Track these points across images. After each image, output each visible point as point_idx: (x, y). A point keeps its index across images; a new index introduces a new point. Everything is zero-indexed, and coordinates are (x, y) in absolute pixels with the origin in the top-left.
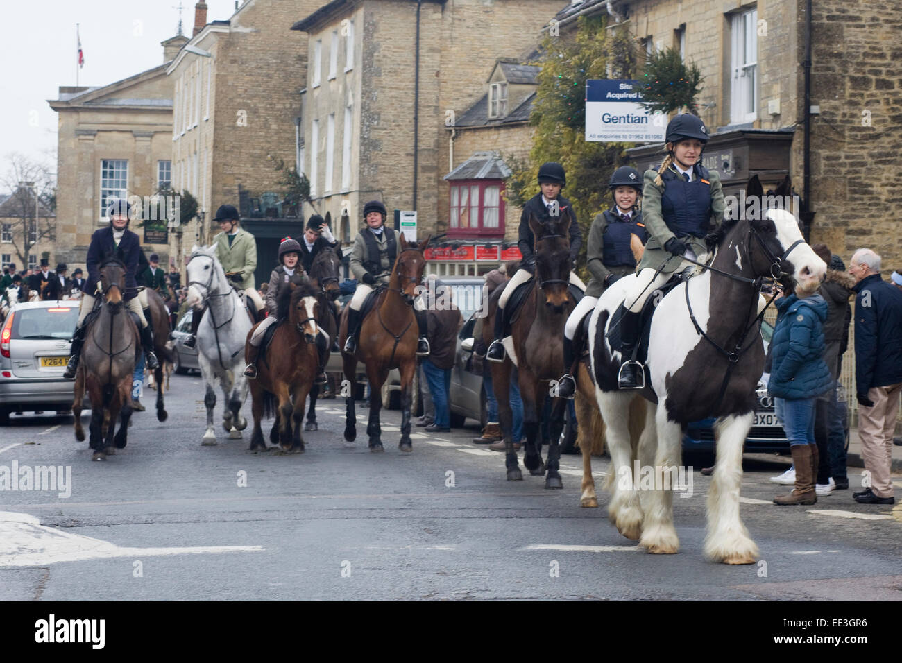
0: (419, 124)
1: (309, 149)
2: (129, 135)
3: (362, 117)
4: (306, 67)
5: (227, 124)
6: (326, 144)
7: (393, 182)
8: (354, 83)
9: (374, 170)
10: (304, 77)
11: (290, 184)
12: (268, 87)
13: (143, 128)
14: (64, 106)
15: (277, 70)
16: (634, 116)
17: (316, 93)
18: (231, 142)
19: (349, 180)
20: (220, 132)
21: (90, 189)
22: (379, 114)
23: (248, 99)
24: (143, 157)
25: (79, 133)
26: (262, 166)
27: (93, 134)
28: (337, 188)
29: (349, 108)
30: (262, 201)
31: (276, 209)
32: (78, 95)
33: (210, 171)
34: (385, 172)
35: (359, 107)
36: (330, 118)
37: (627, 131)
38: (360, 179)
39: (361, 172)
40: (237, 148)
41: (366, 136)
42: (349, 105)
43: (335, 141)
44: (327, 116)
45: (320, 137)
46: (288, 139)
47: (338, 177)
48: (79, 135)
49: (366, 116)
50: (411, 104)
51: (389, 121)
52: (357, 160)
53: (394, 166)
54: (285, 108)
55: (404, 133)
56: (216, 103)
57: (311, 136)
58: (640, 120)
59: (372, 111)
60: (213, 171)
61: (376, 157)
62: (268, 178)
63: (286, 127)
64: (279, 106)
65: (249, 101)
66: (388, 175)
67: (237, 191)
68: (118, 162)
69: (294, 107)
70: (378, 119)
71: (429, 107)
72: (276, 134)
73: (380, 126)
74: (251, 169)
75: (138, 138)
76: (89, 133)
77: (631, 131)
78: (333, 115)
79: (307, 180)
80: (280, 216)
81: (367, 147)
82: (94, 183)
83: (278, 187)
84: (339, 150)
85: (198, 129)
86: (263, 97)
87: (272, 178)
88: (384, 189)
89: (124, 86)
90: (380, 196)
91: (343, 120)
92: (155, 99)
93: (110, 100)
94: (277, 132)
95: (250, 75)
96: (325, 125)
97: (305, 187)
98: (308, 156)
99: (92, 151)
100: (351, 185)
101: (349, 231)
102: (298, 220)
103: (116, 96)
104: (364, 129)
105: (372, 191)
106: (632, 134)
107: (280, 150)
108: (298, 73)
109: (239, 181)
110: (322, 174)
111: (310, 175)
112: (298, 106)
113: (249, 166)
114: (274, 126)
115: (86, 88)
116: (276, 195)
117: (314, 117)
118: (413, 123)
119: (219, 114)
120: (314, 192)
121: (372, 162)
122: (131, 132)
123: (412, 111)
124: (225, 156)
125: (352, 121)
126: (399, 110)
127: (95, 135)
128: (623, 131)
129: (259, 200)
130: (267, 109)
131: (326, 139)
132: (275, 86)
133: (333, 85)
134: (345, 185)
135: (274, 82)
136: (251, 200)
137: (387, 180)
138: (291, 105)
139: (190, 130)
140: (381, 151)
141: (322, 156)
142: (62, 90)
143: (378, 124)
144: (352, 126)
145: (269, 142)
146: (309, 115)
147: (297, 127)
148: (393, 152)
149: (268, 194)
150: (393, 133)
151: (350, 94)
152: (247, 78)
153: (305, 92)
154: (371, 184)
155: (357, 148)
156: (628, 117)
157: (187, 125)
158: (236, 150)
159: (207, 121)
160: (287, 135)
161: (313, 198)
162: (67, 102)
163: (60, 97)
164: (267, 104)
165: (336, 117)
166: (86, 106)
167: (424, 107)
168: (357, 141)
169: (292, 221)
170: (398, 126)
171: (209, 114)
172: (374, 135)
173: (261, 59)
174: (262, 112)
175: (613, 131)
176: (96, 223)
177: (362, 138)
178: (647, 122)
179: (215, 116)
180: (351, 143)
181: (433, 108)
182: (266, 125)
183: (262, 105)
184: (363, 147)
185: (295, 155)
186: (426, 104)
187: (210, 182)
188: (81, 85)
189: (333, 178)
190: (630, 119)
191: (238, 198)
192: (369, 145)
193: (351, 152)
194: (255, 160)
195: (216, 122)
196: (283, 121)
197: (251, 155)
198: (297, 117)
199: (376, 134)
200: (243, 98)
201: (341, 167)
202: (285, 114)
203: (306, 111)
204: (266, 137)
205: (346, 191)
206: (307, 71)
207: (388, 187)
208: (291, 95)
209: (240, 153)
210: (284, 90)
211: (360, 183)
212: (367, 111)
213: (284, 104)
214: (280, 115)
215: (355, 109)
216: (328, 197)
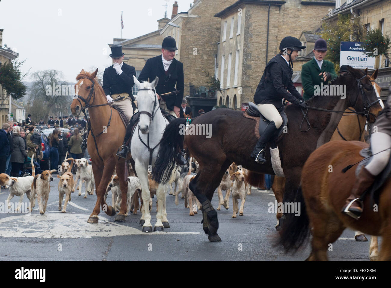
0: (268, 59)
1: (220, 68)
2: (142, 60)
3: (243, 55)
4: (220, 33)
5: (185, 56)
6: (228, 66)
7: (256, 83)
8: (240, 40)
9: (248, 78)
10: (219, 37)
11: (212, 83)
12: (203, 41)
15: (208, 34)
16: (361, 58)
17: (224, 44)
18: (187, 64)
19: (237, 82)
20: (183, 60)
22: (251, 54)
26: (200, 75)
28: (232, 85)
29: (238, 51)
30: (200, 90)
31: (206, 94)
32: (121, 42)
34: (253, 79)
35: (242, 50)
36: (230, 55)
37: (358, 64)
38: (242, 81)
39: (242, 79)
40: (190, 67)
41: (245, 63)
42: (238, 50)
43: (231, 65)
44: (228, 54)
45: (225, 63)
46: (211, 63)
47: (232, 81)
49: (245, 55)
50: (265, 50)
51: (255, 57)
52: (241, 74)
53: (257, 76)
54: (211, 50)
55: (261, 62)
56: (181, 47)
57: (221, 62)
58: (363, 59)
59: (248, 52)
61: (249, 72)
62: (202, 80)
63: (210, 58)
64: (208, 49)
66: (254, 80)
67: (189, 85)
69: (214, 50)
70: (251, 56)
71: (272, 51)
72: (206, 61)
73: (251, 59)
74: (195, 76)
77: (360, 64)
78: (231, 54)
79: (219, 81)
80: (207, 97)
81: (245, 68)
83: (206, 84)
84: (233, 69)
86: (201, 45)
87: (204, 80)
88: (252, 86)
89: (141, 39)
90: (250, 89)
91: (235, 56)
92: (154, 45)
93: (135, 45)
94: (207, 60)
95: (196, 36)
96: (227, 58)
97: (218, 84)
98: (220, 71)
100: (238, 84)
101: (236, 104)
102: (215, 99)
103: (138, 43)
104: (244, 60)
105: (247, 87)
106: (360, 65)
107: (208, 68)
108: (216, 35)
109: (190, 81)
110: (225, 79)
111: (220, 79)
112: (216, 49)
113: (194, 74)
114: (205, 58)
115: (125, 39)
116: (205, 87)
117: (223, 54)
118: (265, 58)
119: (182, 52)
120: (222, 87)
121: (247, 74)
122: (144, 59)
123: (265, 53)
125: (239, 57)
126: (259, 52)
127: (128, 60)
128: (356, 64)
129: (198, 89)
130: (203, 50)
131: (228, 64)
132: (206, 41)
133: (231, 41)
134: (235, 84)
135: (206, 39)
136: (195, 90)
137: (254, 82)
138: (213, 49)
140: (251, 69)
141: (226, 71)
142: (115, 40)
143: (250, 58)
144: (239, 59)
145: (203, 65)
146: (221, 53)
147: (215, 58)
148: (256, 70)
149: (202, 87)
150: (257, 62)
151: (239, 45)
152: (195, 37)
153: (219, 44)
154: (247, 84)
155: (241, 68)
156: (358, 58)
159: (177, 55)
160: (211, 62)
161: (221, 89)
163: (114, 43)
164: (202, 48)
165: (232, 54)
166: (125, 47)
167: (270, 51)
168: (241, 65)
169: (212, 99)
170: (259, 59)
172: (249, 63)
173: (201, 29)
174: (200, 51)
175: (352, 64)
177: (243, 64)
178: (366, 60)
179: (181, 53)
180: (239, 66)
181: (274, 52)
182: (202, 57)
183: (201, 49)
184: (243, 68)
185: (214, 70)
186: (271, 50)
188: (123, 38)
189: (230, 81)
190: (359, 59)
191: (189, 89)
192: (246, 67)
193: (238, 70)
194: (197, 72)
195: (181, 56)
196: (209, 56)
197: (195, 70)
198: (216, 54)
199: (249, 62)
200: (193, 46)
201: (234, 76)
202: (210, 53)
203: (219, 51)
204: (202, 62)
205: (236, 87)
206: (220, 35)
207: (254, 85)
208: (213, 44)
209: (191, 69)
210: (210, 42)
211: (242, 84)
212: (246, 52)
213: (210, 48)
214: (208, 53)
215: (241, 52)
216: (228, 89)
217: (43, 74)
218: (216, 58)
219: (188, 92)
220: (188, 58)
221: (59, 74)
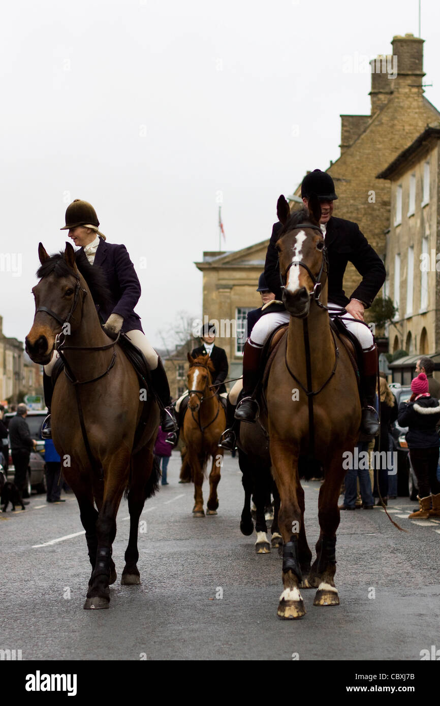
1: (393, 279)
3: (437, 243)
4: (389, 211)
6: (407, 273)
8: (430, 214)
10: (388, 219)
14: (207, 266)
15: (365, 214)
17: (398, 230)
19: (427, 301)
25: (219, 287)
27: (231, 287)
28: (417, 309)
29: (427, 238)
32: (217, 258)
35: (435, 235)
36: (410, 249)
38: (436, 299)
39: (437, 293)
42: (426, 236)
43: (414, 269)
44: (407, 249)
45: (402, 267)
47: (417, 300)
48: (218, 289)
52: (434, 283)
57: (394, 268)
69: (380, 245)
76: (226, 287)
78: (412, 247)
84: (418, 277)
89: (254, 250)
91: (421, 250)
93: (243, 261)
96: (406, 256)
97: (391, 309)
98: (392, 286)
99: (228, 301)
100: (429, 306)
101: (427, 346)
103: (246, 259)
108: (383, 215)
110: (403, 300)
111: (394, 297)
112: (383, 244)
115: (224, 253)
117: (396, 251)
120: (397, 315)
125: (429, 248)
127: (231, 289)
131: (408, 267)
133: (412, 221)
134: (424, 306)
138: (377, 243)
141: (404, 284)
142: (206, 254)
146: (392, 250)
151: (427, 226)
153: (388, 232)
161: (396, 321)
162: (209, 264)
163: (204, 259)
165: (415, 247)
166: (224, 266)
169: (380, 341)
173: (351, 205)
176: (233, 357)
188: (223, 250)
189: (413, 301)
193: (428, 276)
201: (420, 291)
203: (390, 247)
205: (425, 311)
206: (390, 215)
208: (377, 235)
210: (371, 231)
211: (436, 303)
215: (431, 238)
216: (410, 319)
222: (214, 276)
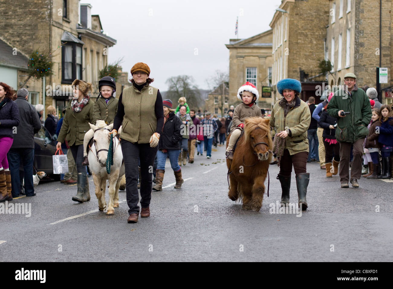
0: (382, 35)
1: (330, 51)
2: (257, 58)
3: (355, 32)
4: (329, 16)
5: (294, 41)
6: (338, 48)
7: (370, 61)
8: (351, 17)
9: (361, 56)
10: (328, 20)
11: (321, 66)
12: (312, 25)
13: (262, 55)
14: (232, 46)
15: (316, 18)
17: (333, 26)
18: (296, 49)
19: (349, 62)
20: (291, 45)
21: (242, 79)
22: (363, 31)
23: (303, 30)
24: (262, 66)
25: (237, 57)
26: (309, 60)
27: (243, 57)
28: (344, 66)
29: (349, 30)
32: (237, 42)
33: (287, 63)
34: (366, 57)
35: (354, 27)
36: (340, 35)
38: (355, 61)
39: (355, 57)
40: (299, 52)
41: (357, 41)
42: (349, 28)
43: (342, 46)
44: (338, 35)
45: (335, 45)
46: (321, 48)
47: (344, 61)
49: (357, 32)
50: (378, 26)
51: (368, 34)
52: (353, 52)
53: (370, 54)
54: (319, 34)
55: (375, 39)
56: (289, 33)
57: (331, 45)
59: (360, 29)
60: (288, 62)
61: (362, 50)
62: (312, 65)
63: (320, 42)
64: (317, 33)
65: (304, 32)
66: (368, 58)
68: (253, 68)
69: (323, 34)
70: (363, 33)
71: (386, 27)
73: (364, 36)
74: (305, 61)
75: (261, 59)
76: (241, 57)
78: (341, 34)
81: (358, 46)
82: (244, 77)
84: (344, 50)
85: (282, 46)
86: (310, 29)
87: (314, 65)
88: (366, 65)
89: (255, 38)
90: (364, 68)
91: (346, 36)
93: (250, 44)
94: (316, 45)
95: (304, 20)
96: (338, 39)
98: (330, 54)
99: (242, 64)
100: (350, 64)
103: (252, 42)
104: (357, 37)
105: (360, 66)
107: (317, 52)
108: (325, 19)
109: (300, 66)
110: (336, 61)
112: (325, 33)
113: (304, 59)
114: (315, 42)
115: (240, 40)
117: (332, 37)
119: (291, 37)
120: (333, 70)
121: (360, 53)
122: (257, 56)
123: (379, 29)
124: (294, 56)
125: (351, 35)
126: (372, 28)
127: (244, 58)
130: (311, 35)
131: (338, 45)
132: (315, 25)
133: (341, 21)
134: (348, 64)
135: (314, 23)
137: (367, 61)
138: (322, 33)
139: (279, 48)
140: (364, 47)
141: (336, 53)
142: (231, 40)
143: (363, 35)
144: (350, 38)
145: (312, 49)
146: (330, 36)
147: (325, 43)
149: (312, 71)
150: (370, 39)
151: (349, 23)
152: (303, 22)
153: (328, 27)
154: (360, 63)
155: (353, 47)
157: (278, 45)
158: (298, 53)
159: (286, 41)
160: (320, 46)
161: (333, 72)
162: (233, 45)
163: (230, 43)
164: (312, 32)
165: (343, 35)
166: (241, 46)
167: (384, 27)
168: (353, 44)
170: (372, 36)
171: (286, 38)
172: (361, 40)
173: (309, 13)
174: (309, 36)
177: (355, 42)
179: (289, 38)
180: (350, 44)
181: (388, 27)
182: (311, 42)
183: (310, 33)
184: (356, 46)
185: (324, 54)
187: (287, 67)
188: (239, 38)
189: (342, 62)
191: (299, 74)
192: (358, 45)
193: (350, 49)
194: (307, 57)
195: (289, 41)
196: (319, 40)
197: (305, 55)
198: (325, 38)
200: (301, 30)
201: (346, 57)
202: (320, 37)
203: (328, 35)
204: (311, 47)
205: (348, 67)
206: (329, 18)
207: (368, 64)
208: (322, 28)
209: (300, 54)
210: (319, 26)
211: (355, 62)
212: (358, 29)
213: (319, 33)
214: (317, 37)
215: (352, 29)
216: (340, 71)
217: (176, 79)
218: (326, 41)
219: (299, 77)
220: (297, 43)
221: (190, 78)
222: (235, 52)
